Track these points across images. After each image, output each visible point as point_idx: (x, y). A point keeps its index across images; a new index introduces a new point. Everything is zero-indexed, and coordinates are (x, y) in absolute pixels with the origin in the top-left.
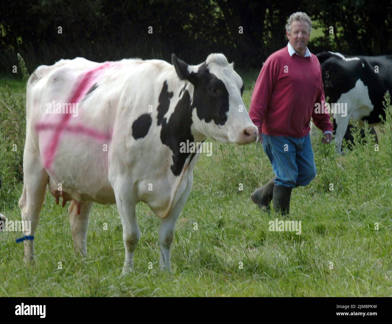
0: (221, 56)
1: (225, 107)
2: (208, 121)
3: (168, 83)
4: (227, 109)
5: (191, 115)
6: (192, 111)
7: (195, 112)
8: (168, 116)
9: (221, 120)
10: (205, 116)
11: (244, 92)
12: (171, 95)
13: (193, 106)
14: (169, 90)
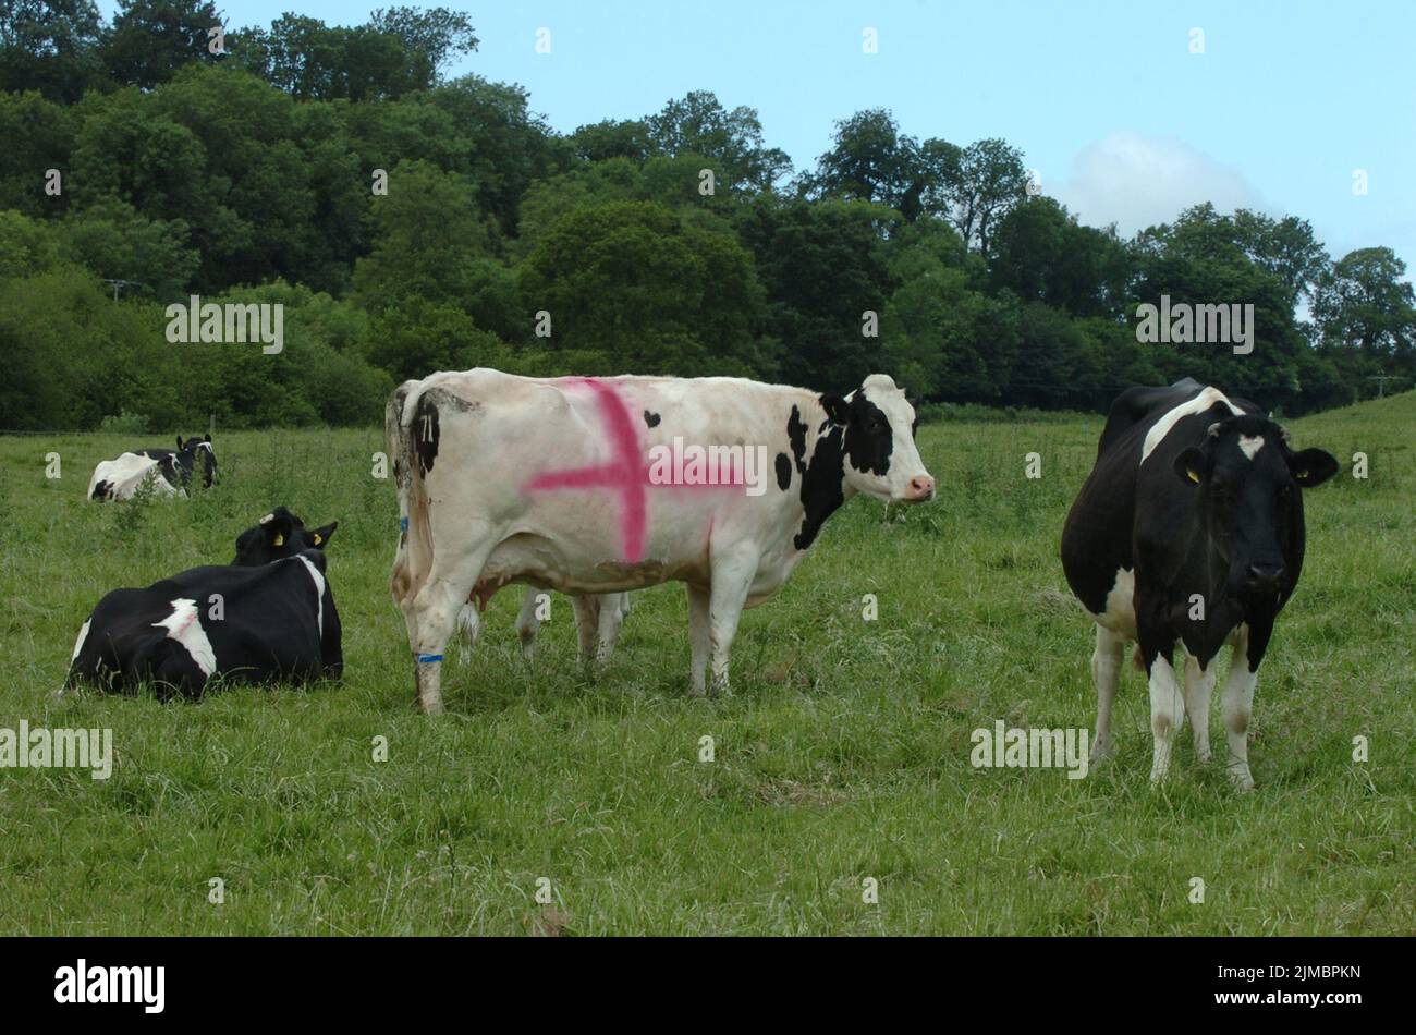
0: (887, 378)
1: (887, 448)
2: (864, 470)
3: (799, 409)
4: (890, 452)
5: (842, 465)
6: (842, 458)
7: (847, 459)
8: (807, 458)
9: (882, 468)
10: (862, 464)
11: (919, 429)
12: (805, 428)
13: (845, 452)
14: (802, 420)
